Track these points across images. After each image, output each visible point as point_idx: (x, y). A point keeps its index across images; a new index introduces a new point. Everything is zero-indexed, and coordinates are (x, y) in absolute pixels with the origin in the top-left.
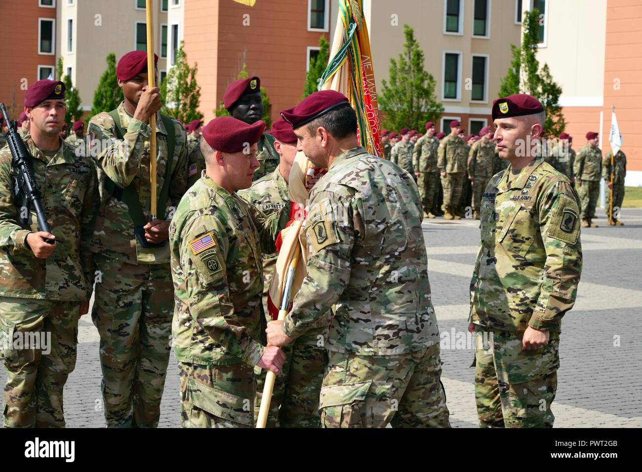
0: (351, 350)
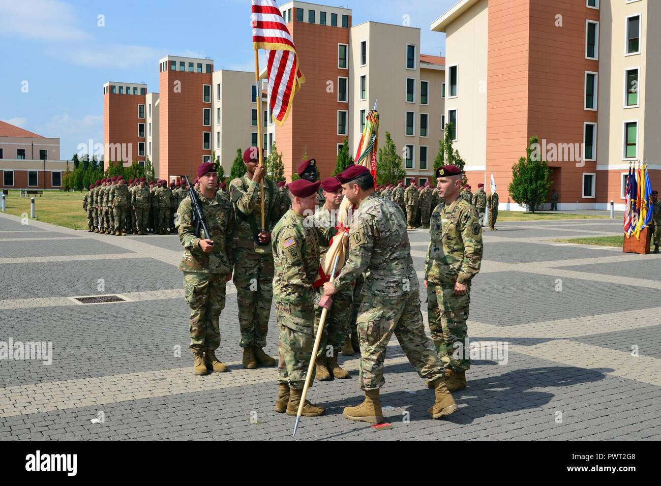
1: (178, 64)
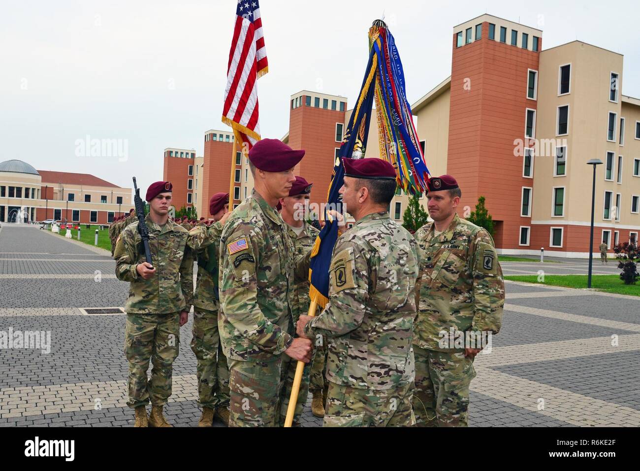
0: (347, 383)
1: (218, 136)
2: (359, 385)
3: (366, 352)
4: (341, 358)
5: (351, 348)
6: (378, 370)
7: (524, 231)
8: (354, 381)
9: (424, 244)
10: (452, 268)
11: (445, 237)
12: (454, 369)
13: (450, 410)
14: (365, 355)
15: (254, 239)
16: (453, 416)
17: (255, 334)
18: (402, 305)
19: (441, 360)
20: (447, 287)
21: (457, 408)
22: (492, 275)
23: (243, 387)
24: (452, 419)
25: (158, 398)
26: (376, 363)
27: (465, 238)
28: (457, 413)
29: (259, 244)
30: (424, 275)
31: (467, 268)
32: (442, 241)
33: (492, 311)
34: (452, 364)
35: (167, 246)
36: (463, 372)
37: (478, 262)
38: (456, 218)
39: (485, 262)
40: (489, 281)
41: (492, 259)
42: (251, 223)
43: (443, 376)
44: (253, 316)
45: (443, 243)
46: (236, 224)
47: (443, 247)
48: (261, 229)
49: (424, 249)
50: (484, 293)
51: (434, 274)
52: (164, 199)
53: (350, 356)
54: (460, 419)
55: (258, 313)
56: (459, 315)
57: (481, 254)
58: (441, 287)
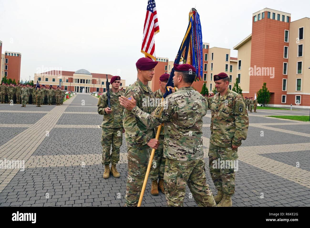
0: (168, 157)
2: (172, 158)
3: (176, 144)
4: (166, 147)
5: (170, 142)
6: (181, 152)
7: (284, 97)
8: (171, 156)
9: (216, 101)
10: (226, 111)
11: (223, 98)
12: (227, 155)
13: (226, 172)
14: (176, 145)
15: (135, 97)
16: (227, 175)
17: (134, 136)
18: (192, 126)
19: (222, 150)
20: (224, 119)
21: (229, 171)
22: (242, 114)
23: (132, 158)
24: (227, 176)
25: (114, 162)
26: (180, 149)
27: (231, 98)
28: (229, 173)
29: (138, 99)
30: (215, 114)
31: (232, 111)
32: (222, 100)
33: (242, 130)
34: (227, 152)
35: (118, 101)
36: (232, 156)
37: (237, 109)
38: (228, 90)
39: (240, 108)
40: (241, 117)
41: (243, 107)
42: (134, 91)
43: (223, 157)
44: (134, 129)
45: (222, 101)
46: (129, 91)
47: (222, 103)
48: (138, 93)
49: (215, 103)
50: (239, 122)
51: (219, 114)
52: (117, 83)
53: (170, 145)
54: (231, 176)
55: (136, 128)
56: (230, 131)
57: (238, 105)
58: (222, 119)
